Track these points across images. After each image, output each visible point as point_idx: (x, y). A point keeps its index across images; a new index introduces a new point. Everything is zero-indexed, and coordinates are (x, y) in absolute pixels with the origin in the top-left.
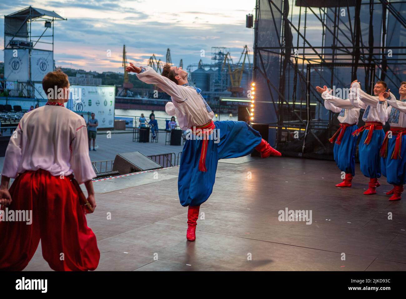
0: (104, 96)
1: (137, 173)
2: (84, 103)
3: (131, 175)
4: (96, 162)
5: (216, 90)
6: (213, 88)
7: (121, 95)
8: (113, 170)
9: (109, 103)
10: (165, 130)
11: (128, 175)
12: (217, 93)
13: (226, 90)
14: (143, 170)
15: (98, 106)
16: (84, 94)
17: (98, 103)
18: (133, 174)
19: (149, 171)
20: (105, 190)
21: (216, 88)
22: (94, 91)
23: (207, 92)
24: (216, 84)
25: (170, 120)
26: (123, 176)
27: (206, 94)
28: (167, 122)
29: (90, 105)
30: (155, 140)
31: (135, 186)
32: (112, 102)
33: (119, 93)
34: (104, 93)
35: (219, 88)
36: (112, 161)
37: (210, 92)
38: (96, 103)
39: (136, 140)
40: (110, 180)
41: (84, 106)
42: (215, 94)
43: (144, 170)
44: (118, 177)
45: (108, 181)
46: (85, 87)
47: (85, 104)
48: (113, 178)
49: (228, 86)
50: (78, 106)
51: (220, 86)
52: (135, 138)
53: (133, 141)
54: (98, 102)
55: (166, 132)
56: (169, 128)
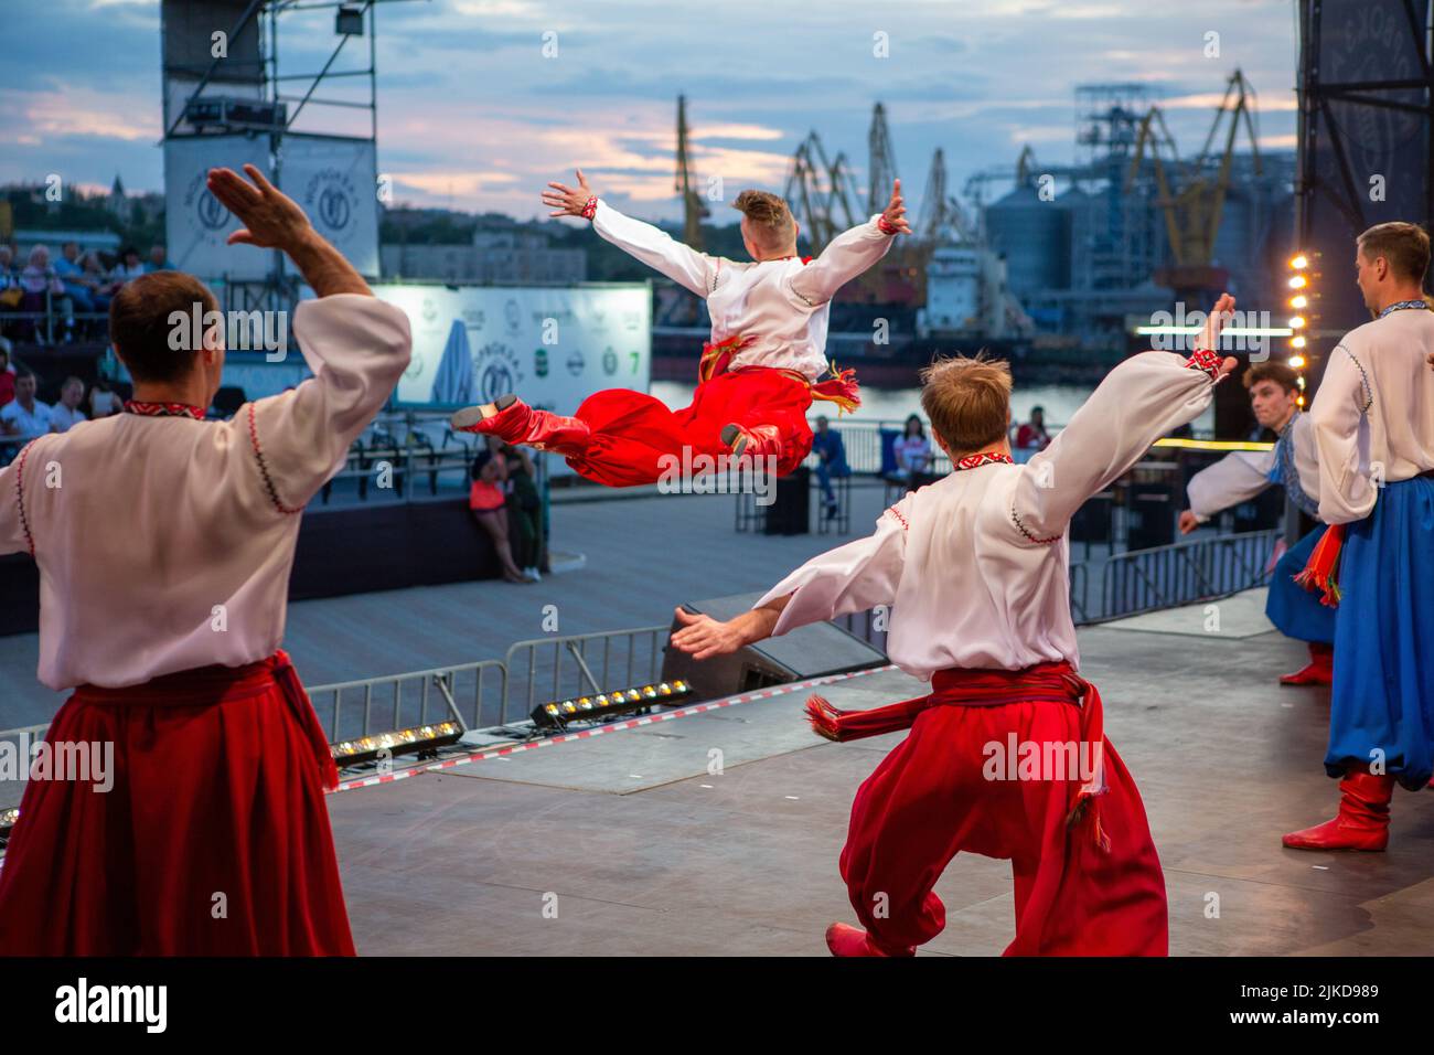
0: (600, 331)
1: (776, 691)
2: (516, 363)
3: (747, 704)
4: (583, 641)
5: (1100, 284)
6: (1085, 274)
7: (674, 318)
8: (669, 678)
9: (625, 362)
10: (880, 475)
11: (734, 700)
12: (1103, 294)
13: (1146, 278)
14: (801, 678)
15: (575, 374)
16: (515, 325)
17: (575, 365)
18: (755, 695)
19: (827, 680)
20: (635, 779)
21: (1100, 273)
22: (559, 307)
23: (1059, 295)
24: (1098, 257)
25: (901, 427)
26: (712, 706)
27: (1054, 303)
28: (888, 438)
29: (541, 373)
30: (834, 525)
31: (768, 753)
32: (636, 355)
33: (664, 309)
34: (599, 318)
35: (1115, 272)
36: (655, 633)
37: (1074, 293)
38: (570, 365)
39: (752, 523)
40: (658, 728)
41: (515, 378)
42: (1098, 302)
43: (806, 674)
44: (691, 711)
45: (646, 734)
46: (517, 294)
47: (521, 369)
48: (669, 716)
49: (1157, 261)
50: (489, 379)
51: (1118, 263)
52: (747, 517)
53: (738, 530)
54: (576, 359)
55: (882, 482)
56: (895, 467)
